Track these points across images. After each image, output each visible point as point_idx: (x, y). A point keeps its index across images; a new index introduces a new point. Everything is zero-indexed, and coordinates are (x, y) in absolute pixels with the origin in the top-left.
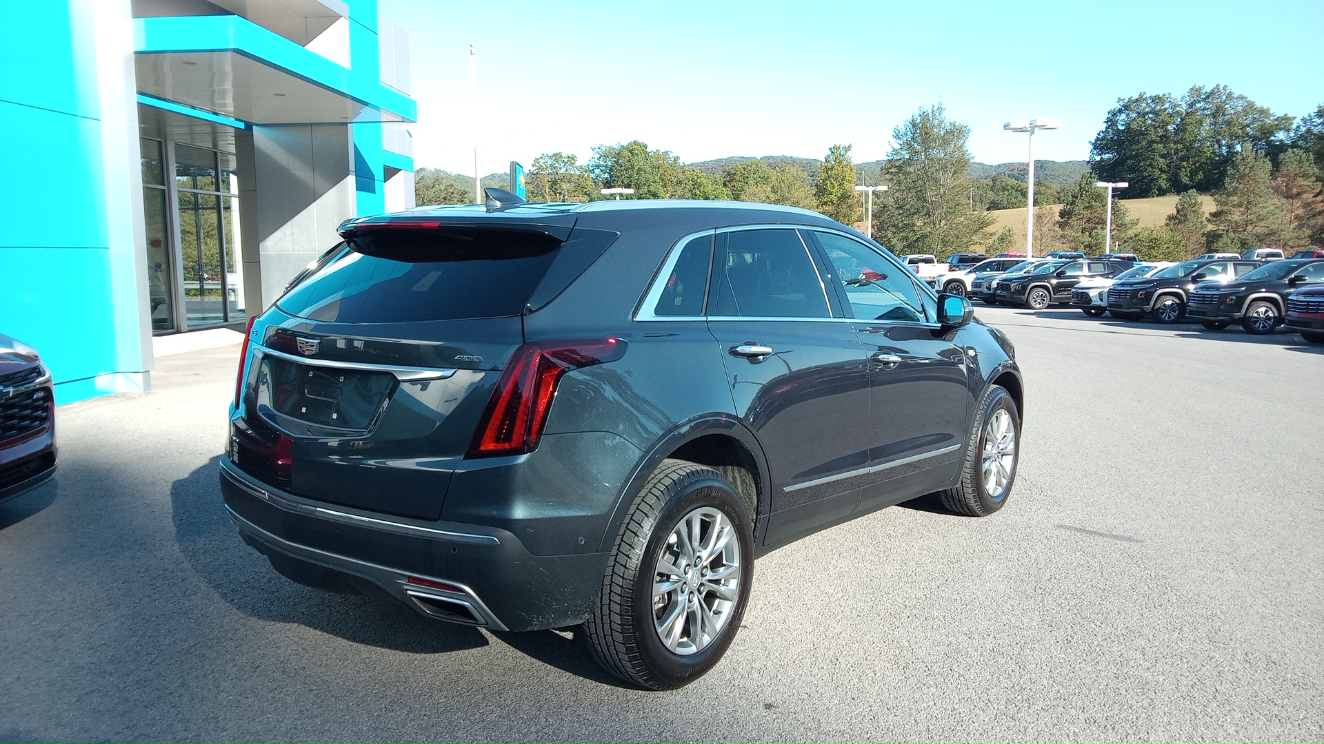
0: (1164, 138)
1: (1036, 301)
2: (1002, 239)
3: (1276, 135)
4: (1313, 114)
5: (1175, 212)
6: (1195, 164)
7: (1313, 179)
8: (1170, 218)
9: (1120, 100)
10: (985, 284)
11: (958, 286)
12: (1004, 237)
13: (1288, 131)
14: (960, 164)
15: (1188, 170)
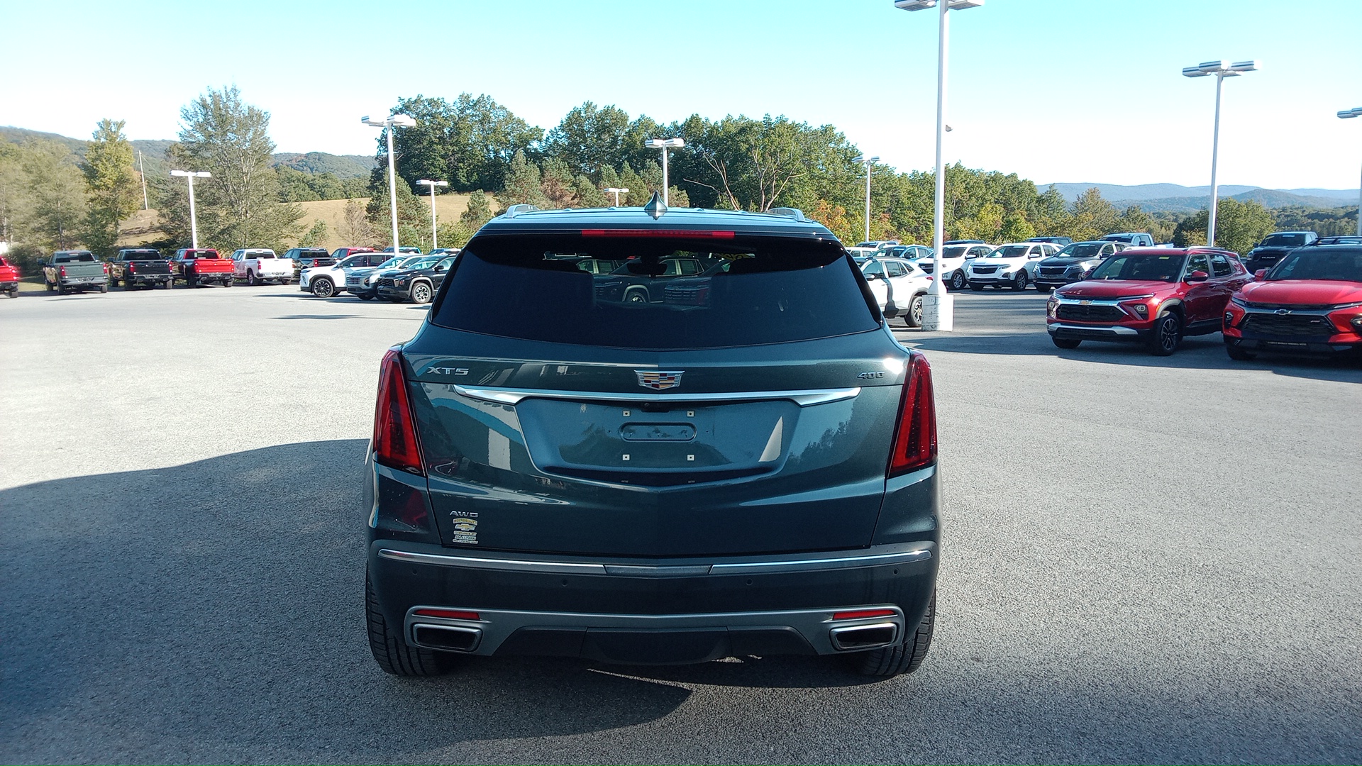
0: (442, 140)
1: (419, 296)
2: (315, 233)
3: (531, 144)
4: (557, 128)
5: (468, 211)
6: (470, 165)
7: (570, 184)
8: (464, 215)
9: (400, 99)
10: (363, 280)
11: (325, 282)
12: (317, 230)
13: (540, 141)
14: (261, 152)
15: (465, 171)
